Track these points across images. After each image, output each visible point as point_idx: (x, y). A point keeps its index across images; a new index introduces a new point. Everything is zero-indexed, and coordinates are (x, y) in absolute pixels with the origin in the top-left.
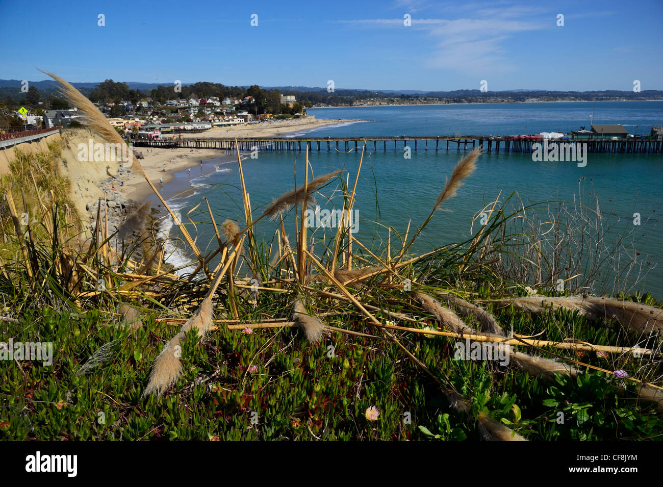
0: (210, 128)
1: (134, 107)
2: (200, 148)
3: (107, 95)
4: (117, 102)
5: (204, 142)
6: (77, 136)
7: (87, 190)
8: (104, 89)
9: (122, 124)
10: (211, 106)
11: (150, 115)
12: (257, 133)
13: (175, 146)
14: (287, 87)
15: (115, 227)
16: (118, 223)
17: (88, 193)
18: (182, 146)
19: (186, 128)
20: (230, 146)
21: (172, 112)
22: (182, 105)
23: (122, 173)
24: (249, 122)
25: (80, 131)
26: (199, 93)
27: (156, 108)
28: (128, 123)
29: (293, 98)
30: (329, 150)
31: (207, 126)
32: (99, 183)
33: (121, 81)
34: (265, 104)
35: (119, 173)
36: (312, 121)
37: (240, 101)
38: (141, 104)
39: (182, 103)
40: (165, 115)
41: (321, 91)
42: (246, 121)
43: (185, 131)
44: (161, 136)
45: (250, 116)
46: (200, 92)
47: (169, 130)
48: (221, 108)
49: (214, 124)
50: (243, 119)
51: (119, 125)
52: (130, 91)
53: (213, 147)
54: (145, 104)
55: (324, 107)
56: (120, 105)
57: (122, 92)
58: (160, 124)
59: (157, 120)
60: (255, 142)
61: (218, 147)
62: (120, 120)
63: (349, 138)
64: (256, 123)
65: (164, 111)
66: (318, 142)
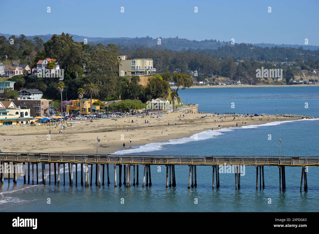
12: (56, 143)
14: (142, 39)
24: (42, 117)
29: (149, 63)
30: (218, 186)
34: (84, 76)
36: (190, 117)
37: (27, 68)
41: (220, 49)
42: (35, 113)
45: (46, 103)
50: (28, 111)
55: (225, 85)
60: (44, 163)
63: (265, 160)
64: (58, 120)
66: (193, 168)
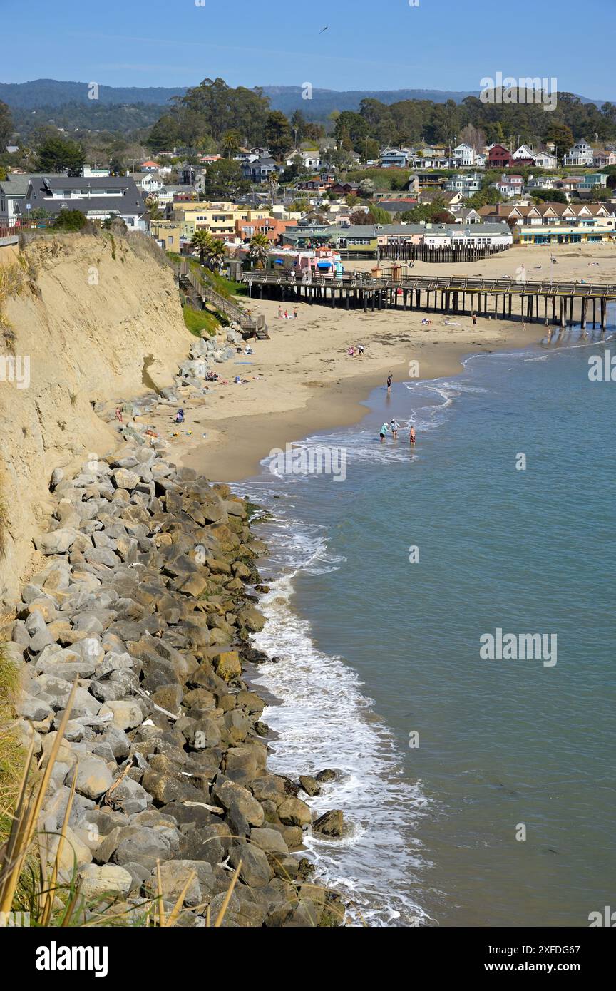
0: (507, 247)
1: (277, 169)
2: (455, 312)
3: (204, 127)
4: (227, 152)
5: (472, 293)
6: (71, 258)
7: (62, 426)
8: (196, 108)
9: (230, 223)
10: (526, 169)
11: (324, 197)
13: (377, 302)
15: (117, 552)
16: (128, 542)
17: (63, 437)
18: (400, 302)
19: (427, 241)
20: (558, 312)
21: (394, 188)
22: (428, 164)
23: (188, 380)
25: (81, 242)
26: (491, 125)
27: (344, 174)
28: (247, 218)
31: (497, 240)
32: (111, 408)
33: (249, 86)
35: (179, 380)
38: (298, 159)
39: (431, 157)
40: (369, 195)
43: (423, 252)
44: (341, 267)
46: (494, 121)
47: (373, 246)
48: (557, 179)
49: (525, 231)
51: (220, 224)
52: (271, 116)
53: (500, 311)
54: (311, 160)
56: (237, 159)
57: (249, 118)
58: (345, 226)
59: (343, 211)
61: (516, 311)
62: (228, 207)
65: (368, 183)
